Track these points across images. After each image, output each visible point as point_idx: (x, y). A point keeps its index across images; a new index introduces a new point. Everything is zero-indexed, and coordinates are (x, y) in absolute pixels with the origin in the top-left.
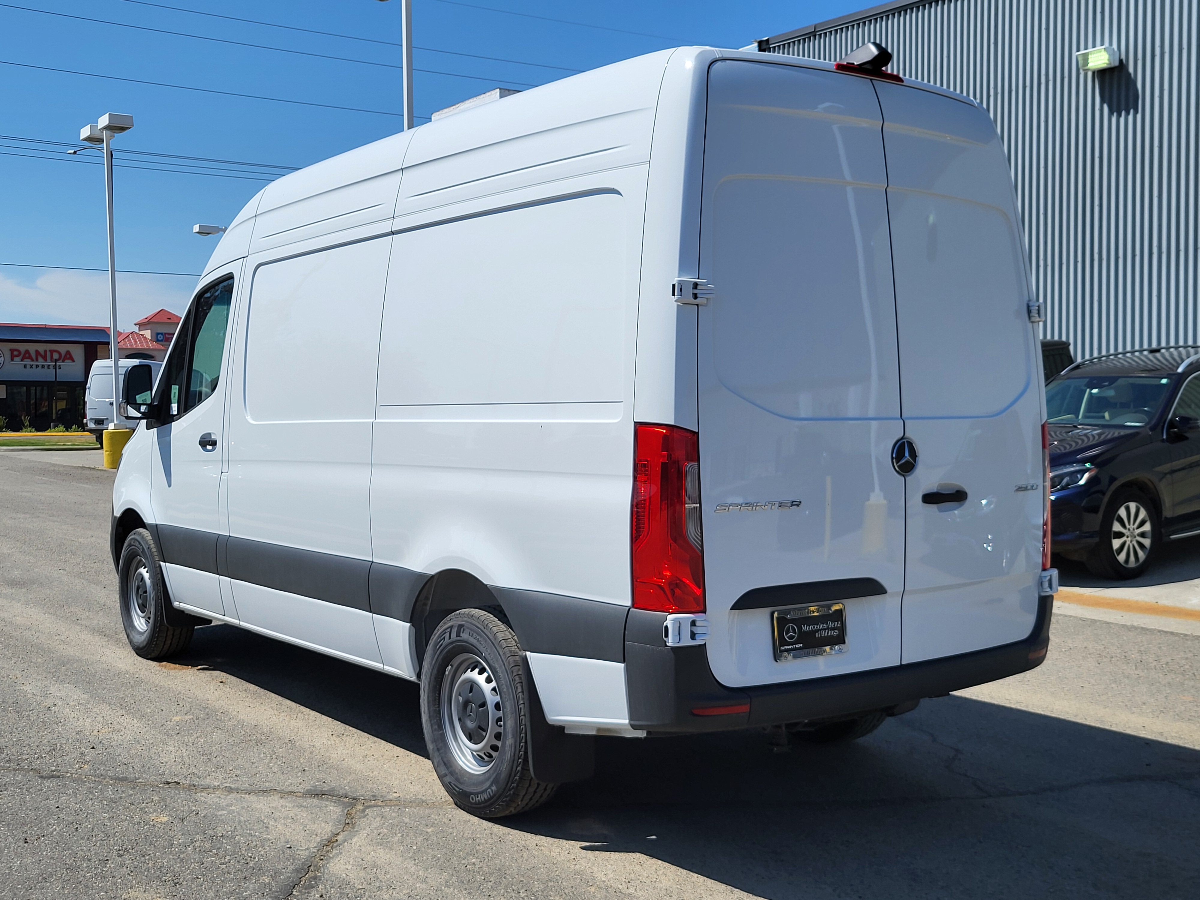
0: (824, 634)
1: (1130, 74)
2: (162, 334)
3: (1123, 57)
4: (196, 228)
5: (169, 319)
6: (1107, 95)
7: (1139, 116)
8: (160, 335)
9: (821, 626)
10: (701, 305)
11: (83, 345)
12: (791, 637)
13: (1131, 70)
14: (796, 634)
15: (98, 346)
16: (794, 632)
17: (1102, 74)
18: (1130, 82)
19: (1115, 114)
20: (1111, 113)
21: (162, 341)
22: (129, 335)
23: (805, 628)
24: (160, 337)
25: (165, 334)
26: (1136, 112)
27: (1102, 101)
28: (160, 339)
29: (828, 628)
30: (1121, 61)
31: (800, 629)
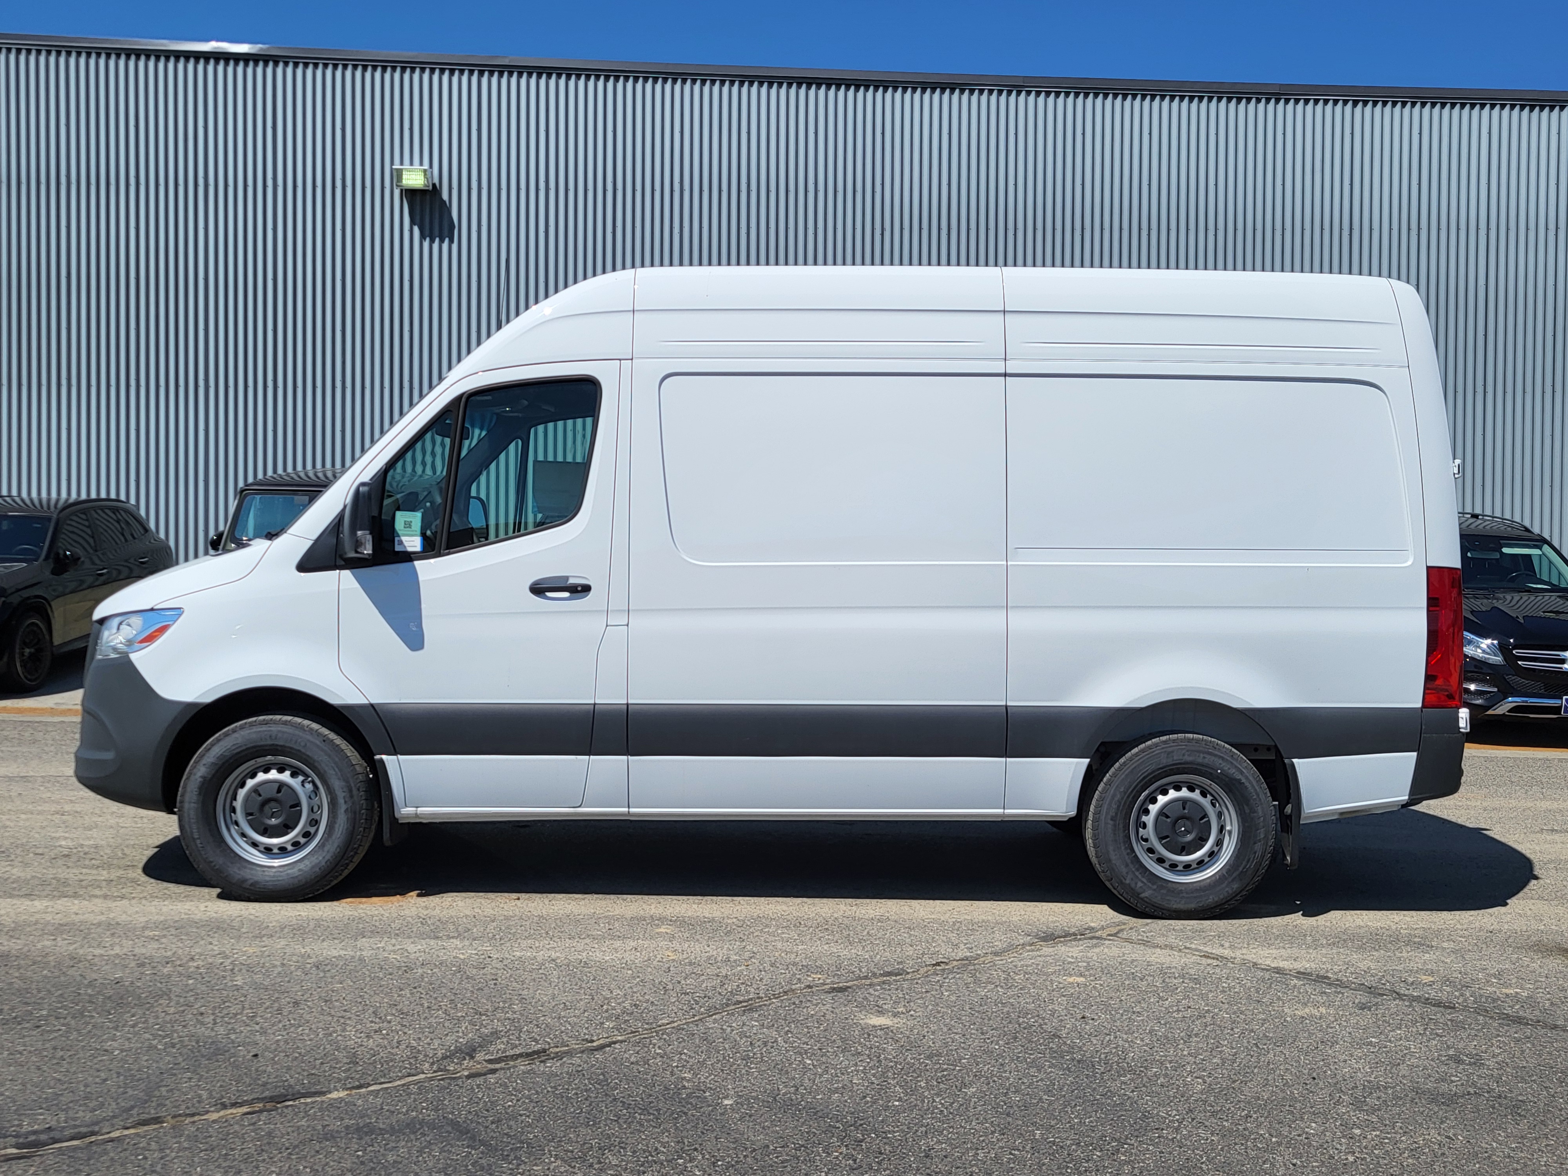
1: (445, 202)
3: (436, 181)
6: (418, 218)
7: (455, 246)
13: (445, 196)
17: (411, 194)
18: (445, 208)
19: (428, 239)
20: (423, 237)
26: (451, 241)
27: (413, 222)
30: (434, 185)
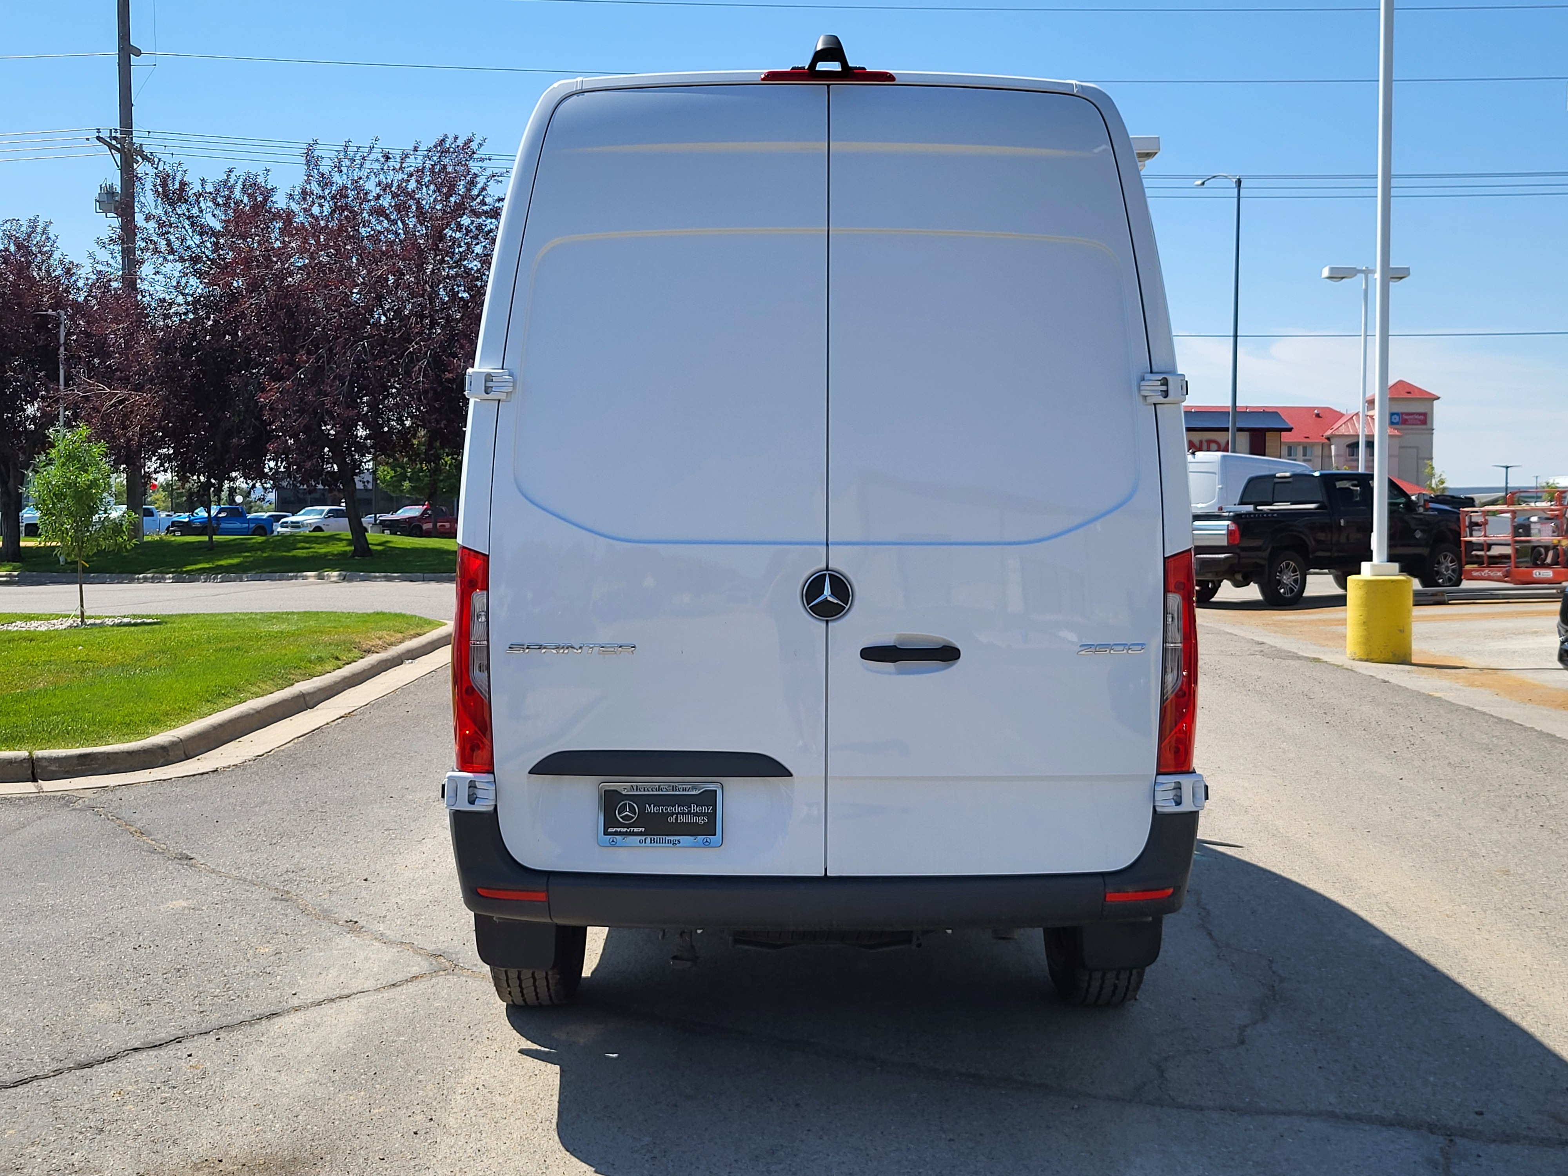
0: (681, 819)
2: (1397, 414)
4: (1326, 272)
5: (1409, 393)
8: (1395, 416)
9: (678, 809)
10: (503, 401)
11: (1248, 433)
12: (625, 818)
14: (635, 814)
15: (1268, 434)
16: (632, 810)
21: (1397, 424)
22: (1352, 417)
23: (651, 809)
24: (1396, 419)
25: (1402, 414)
28: (1395, 421)
29: (689, 813)
31: (642, 809)
